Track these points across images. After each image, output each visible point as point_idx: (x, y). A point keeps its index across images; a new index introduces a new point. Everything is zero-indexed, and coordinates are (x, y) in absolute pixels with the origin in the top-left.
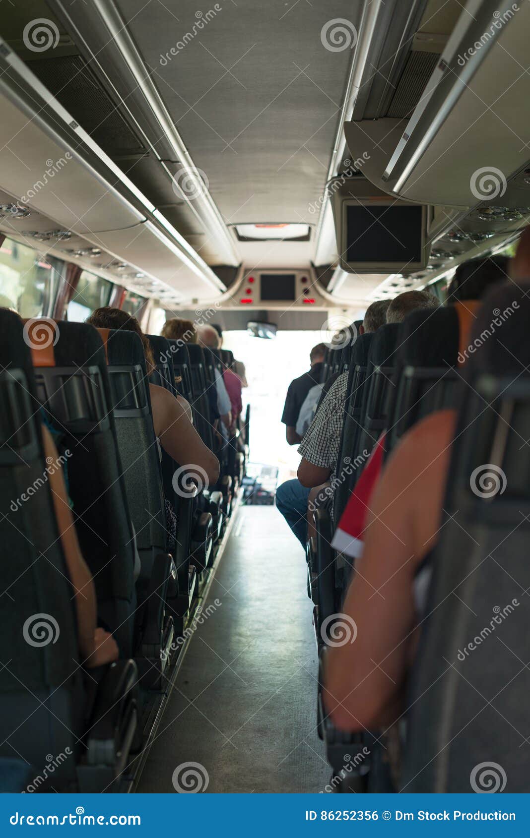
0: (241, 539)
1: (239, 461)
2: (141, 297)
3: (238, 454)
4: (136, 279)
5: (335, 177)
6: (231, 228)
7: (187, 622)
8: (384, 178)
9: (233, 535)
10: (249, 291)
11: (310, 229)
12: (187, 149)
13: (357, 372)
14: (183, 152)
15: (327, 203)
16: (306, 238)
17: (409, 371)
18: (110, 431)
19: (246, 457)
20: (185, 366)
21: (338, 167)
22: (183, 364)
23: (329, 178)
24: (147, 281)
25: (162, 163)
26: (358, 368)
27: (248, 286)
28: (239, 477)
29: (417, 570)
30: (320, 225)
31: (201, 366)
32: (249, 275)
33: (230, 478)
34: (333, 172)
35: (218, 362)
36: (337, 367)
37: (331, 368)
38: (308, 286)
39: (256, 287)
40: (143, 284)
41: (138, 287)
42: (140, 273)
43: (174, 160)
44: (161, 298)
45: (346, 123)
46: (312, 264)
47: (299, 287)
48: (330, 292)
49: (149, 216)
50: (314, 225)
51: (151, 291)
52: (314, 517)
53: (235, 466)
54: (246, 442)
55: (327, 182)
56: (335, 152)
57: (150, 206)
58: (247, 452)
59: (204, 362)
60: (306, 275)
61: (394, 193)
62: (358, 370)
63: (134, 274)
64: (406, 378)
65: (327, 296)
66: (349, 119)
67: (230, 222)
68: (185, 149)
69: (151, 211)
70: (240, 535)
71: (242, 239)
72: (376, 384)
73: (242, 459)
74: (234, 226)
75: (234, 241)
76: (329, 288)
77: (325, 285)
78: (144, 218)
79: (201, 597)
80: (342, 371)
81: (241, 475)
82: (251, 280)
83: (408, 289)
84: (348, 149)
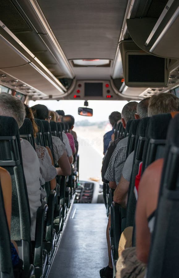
0: (75, 220)
1: (73, 180)
2: (23, 94)
3: (73, 176)
4: (22, 87)
5: (122, 41)
6: (70, 61)
7: (50, 258)
8: (145, 45)
9: (70, 218)
10: (78, 91)
11: (110, 61)
12: (51, 28)
13: (132, 138)
14: (49, 29)
15: (118, 51)
16: (108, 66)
17: (152, 141)
18: (21, 165)
19: (77, 178)
20: (49, 133)
21: (124, 36)
22: (48, 132)
23: (120, 40)
24: (27, 88)
25: (39, 34)
26: (133, 136)
27: (78, 88)
28: (74, 187)
29: (149, 219)
30: (115, 60)
31: (56, 132)
32: (79, 83)
33: (69, 188)
34: (122, 38)
35: (63, 129)
36: (124, 133)
37: (121, 133)
38: (109, 89)
39: (82, 89)
40: (25, 89)
41: (22, 90)
42: (25, 84)
43: (44, 33)
44: (33, 95)
45: (127, 20)
46: (112, 78)
47: (105, 89)
48: (121, 92)
49: (32, 60)
50: (113, 60)
51: (28, 92)
52: (112, 205)
53: (72, 182)
54: (78, 170)
55: (119, 43)
56: (122, 29)
57: (32, 55)
58: (77, 175)
59: (57, 130)
60: (108, 83)
61: (150, 52)
62: (133, 137)
63: (21, 85)
64: (151, 144)
65: (120, 94)
66: (129, 17)
67: (70, 58)
68: (50, 28)
69: (33, 58)
70: (74, 218)
71: (76, 66)
72: (140, 144)
73: (75, 179)
74: (71, 60)
75: (71, 67)
76: (120, 90)
77: (118, 88)
78: (30, 61)
79: (56, 247)
80: (126, 136)
81: (75, 187)
82: (80, 86)
83: (161, 92)
84: (128, 31)
